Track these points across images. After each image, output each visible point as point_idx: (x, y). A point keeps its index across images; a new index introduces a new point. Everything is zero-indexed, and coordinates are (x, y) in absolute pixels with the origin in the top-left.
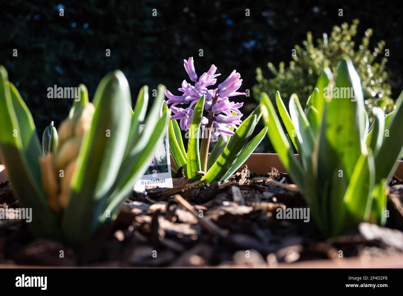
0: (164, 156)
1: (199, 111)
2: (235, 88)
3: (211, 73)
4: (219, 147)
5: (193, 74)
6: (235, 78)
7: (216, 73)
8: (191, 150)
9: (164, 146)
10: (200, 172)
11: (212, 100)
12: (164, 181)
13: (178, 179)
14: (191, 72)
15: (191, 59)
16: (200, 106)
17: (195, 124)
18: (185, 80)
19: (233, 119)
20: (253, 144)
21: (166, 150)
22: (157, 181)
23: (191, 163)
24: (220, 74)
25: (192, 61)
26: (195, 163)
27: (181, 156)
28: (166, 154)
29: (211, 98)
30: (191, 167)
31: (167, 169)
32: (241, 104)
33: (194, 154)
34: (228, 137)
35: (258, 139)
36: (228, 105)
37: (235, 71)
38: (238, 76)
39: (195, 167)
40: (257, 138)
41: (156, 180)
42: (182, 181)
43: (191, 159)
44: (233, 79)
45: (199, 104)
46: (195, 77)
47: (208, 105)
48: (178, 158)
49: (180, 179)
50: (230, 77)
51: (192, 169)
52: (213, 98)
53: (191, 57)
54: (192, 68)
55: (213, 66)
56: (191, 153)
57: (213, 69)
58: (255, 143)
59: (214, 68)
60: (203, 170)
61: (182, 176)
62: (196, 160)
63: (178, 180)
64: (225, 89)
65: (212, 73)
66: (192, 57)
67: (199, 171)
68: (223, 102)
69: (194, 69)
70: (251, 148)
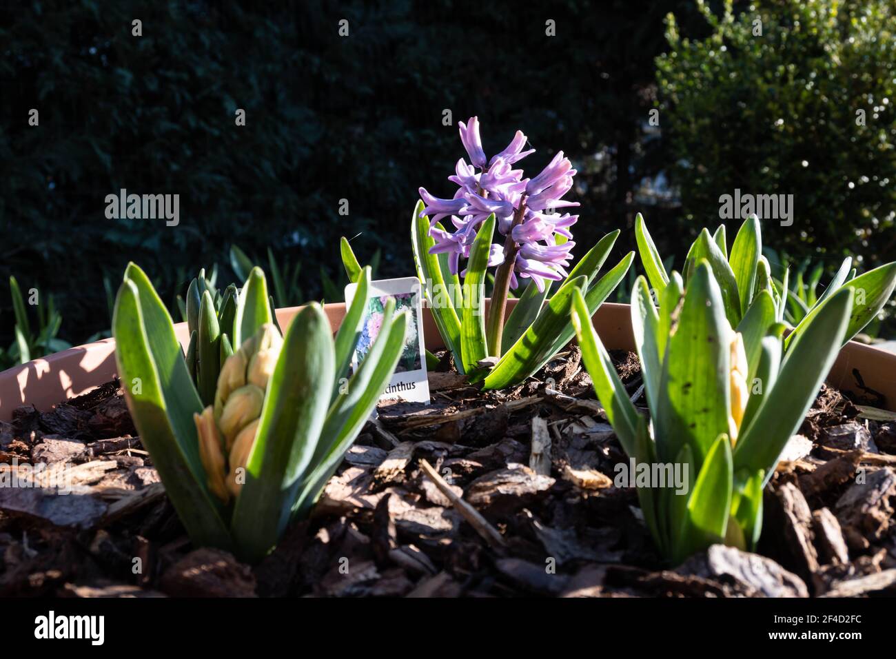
0: (414, 338)
1: (483, 246)
2: (560, 192)
3: (515, 149)
4: (530, 298)
5: (476, 152)
6: (560, 169)
7: (526, 148)
8: (468, 319)
9: (413, 320)
10: (488, 359)
11: (513, 213)
12: (412, 386)
13: (443, 374)
14: (473, 150)
15: (474, 120)
16: (485, 237)
17: (475, 271)
18: (462, 159)
19: (555, 253)
20: (603, 288)
21: (416, 326)
22: (400, 387)
23: (467, 343)
24: (533, 151)
25: (476, 124)
26: (477, 344)
27: (452, 316)
28: (417, 334)
29: (511, 209)
30: (468, 349)
31: (418, 364)
32: (573, 219)
33: (473, 327)
34: (546, 283)
35: (613, 278)
36: (542, 230)
37: (561, 153)
38: (567, 165)
39: (477, 350)
40: (611, 277)
41: (398, 385)
42: (449, 380)
43: (468, 335)
44: (557, 172)
45: (484, 232)
46: (482, 159)
47: (505, 223)
48: (446, 320)
49: (445, 374)
50: (552, 165)
51: (471, 353)
52: (514, 209)
53: (473, 116)
54: (475, 140)
55: (520, 135)
56: (468, 326)
57: (518, 142)
58: (606, 287)
59: (521, 138)
60: (492, 354)
61: (449, 368)
62: (478, 338)
63: (442, 377)
64: (539, 191)
65: (517, 150)
66: (476, 117)
67: (484, 357)
68: (534, 226)
69: (479, 143)
70: (597, 297)
